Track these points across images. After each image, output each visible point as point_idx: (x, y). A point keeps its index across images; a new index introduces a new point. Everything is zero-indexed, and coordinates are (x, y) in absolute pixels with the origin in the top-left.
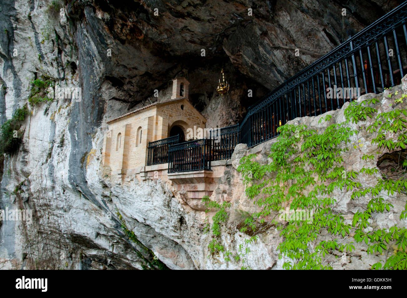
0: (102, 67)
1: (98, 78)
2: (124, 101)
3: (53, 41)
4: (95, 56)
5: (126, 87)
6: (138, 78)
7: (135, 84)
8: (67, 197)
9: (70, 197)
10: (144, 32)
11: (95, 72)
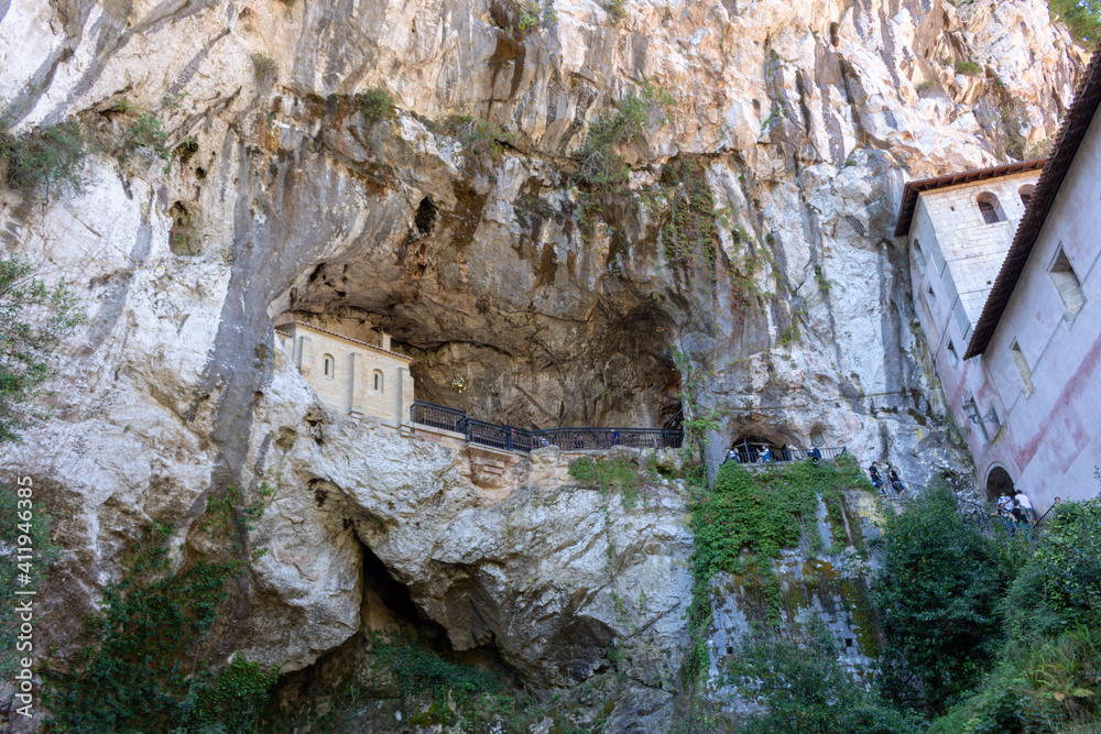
0: (337, 252)
1: (319, 257)
2: (293, 300)
3: (219, 94)
4: (347, 236)
5: (312, 288)
6: (331, 289)
7: (319, 293)
8: (118, 390)
9: (123, 393)
10: (424, 277)
11: (326, 247)
